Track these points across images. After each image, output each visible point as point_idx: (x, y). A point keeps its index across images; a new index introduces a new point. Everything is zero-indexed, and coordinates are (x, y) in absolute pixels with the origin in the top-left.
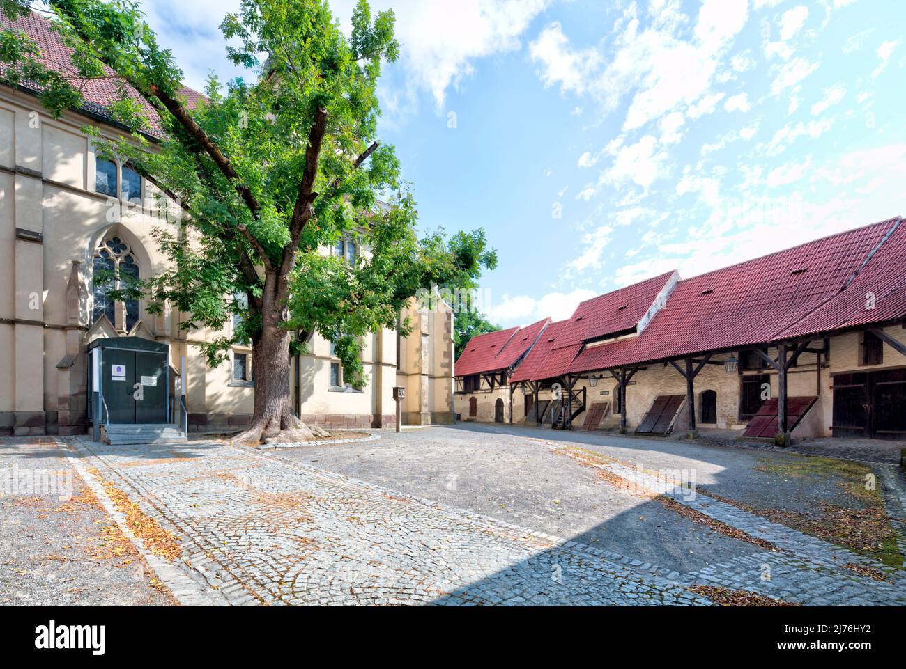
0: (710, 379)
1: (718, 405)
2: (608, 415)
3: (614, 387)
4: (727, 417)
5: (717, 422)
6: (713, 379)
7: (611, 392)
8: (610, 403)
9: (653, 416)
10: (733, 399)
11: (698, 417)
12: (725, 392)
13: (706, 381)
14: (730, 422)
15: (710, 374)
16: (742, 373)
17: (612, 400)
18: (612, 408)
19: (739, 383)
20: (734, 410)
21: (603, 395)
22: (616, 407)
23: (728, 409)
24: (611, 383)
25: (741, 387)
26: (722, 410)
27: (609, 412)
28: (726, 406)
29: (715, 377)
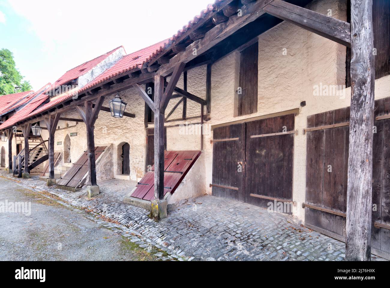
2: (60, 163)
3: (65, 138)
4: (137, 169)
5: (130, 174)
6: (127, 131)
7: (63, 143)
8: (62, 153)
9: (76, 167)
10: (141, 152)
11: (117, 168)
12: (136, 145)
13: (122, 133)
14: (139, 175)
15: (126, 126)
16: (148, 126)
17: (63, 150)
18: (63, 157)
19: (145, 136)
20: (142, 163)
21: (58, 145)
22: (68, 157)
23: (138, 162)
24: (63, 134)
25: (147, 140)
26: (133, 162)
27: (61, 161)
28: (136, 158)
29: (129, 130)
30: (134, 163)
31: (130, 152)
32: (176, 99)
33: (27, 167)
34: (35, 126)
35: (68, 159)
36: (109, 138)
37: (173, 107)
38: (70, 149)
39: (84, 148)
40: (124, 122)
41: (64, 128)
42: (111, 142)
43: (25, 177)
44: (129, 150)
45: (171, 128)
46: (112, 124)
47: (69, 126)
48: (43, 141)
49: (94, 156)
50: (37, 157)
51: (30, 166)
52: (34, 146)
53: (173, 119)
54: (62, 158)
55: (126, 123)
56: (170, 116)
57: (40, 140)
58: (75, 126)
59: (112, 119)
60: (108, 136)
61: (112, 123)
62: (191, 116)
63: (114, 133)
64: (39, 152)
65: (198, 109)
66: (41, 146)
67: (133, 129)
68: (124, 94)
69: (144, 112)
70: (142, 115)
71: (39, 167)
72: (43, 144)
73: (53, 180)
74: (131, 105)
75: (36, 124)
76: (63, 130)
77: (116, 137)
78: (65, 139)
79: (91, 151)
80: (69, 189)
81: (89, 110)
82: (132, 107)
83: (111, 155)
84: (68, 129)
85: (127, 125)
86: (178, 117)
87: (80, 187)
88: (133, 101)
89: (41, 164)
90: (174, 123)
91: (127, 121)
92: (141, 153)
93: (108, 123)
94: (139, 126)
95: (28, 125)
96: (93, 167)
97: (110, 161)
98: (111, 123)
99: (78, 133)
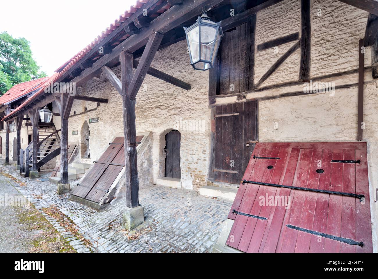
0: (172, 112)
1: (183, 152)
2: (76, 159)
3: (82, 125)
4: (194, 171)
5: (181, 179)
6: (177, 112)
7: (79, 133)
8: (79, 145)
9: (99, 167)
10: (201, 144)
11: (158, 169)
12: (193, 133)
13: (168, 115)
14: (197, 181)
15: (174, 104)
16: (215, 102)
17: (80, 142)
18: (80, 151)
19: (210, 118)
20: (204, 162)
21: (73, 135)
22: (85, 150)
23: (196, 160)
24: (80, 121)
25: (213, 124)
26: (187, 160)
27: (77, 156)
28: (193, 154)
29: (179, 110)
30: (188, 162)
31: (182, 144)
32: (282, 47)
33: (36, 164)
34: (44, 109)
35: (86, 152)
36: (146, 124)
37: (274, 63)
38: (88, 140)
39: (107, 138)
40: (170, 98)
41: (81, 114)
42: (150, 129)
43: (33, 177)
44: (180, 141)
45: (271, 100)
46: (151, 103)
47: (88, 109)
48: (56, 130)
49: (135, 154)
50: (49, 150)
51: (40, 162)
52: (45, 137)
53: (275, 83)
54: (78, 151)
55: (175, 98)
56: (267, 79)
57: (53, 129)
58: (96, 109)
59: (150, 96)
60: (144, 121)
61: (150, 101)
62: (325, 73)
63: (153, 115)
64: (52, 144)
65: (344, 58)
66: (53, 137)
67: (186, 108)
68: (171, 55)
69: (208, 80)
70: (204, 85)
71: (51, 163)
72: (56, 134)
73: (66, 185)
74: (182, 71)
75: (45, 107)
76: (80, 116)
77: (158, 121)
78: (83, 128)
79: (131, 144)
80: (89, 204)
81: (127, 68)
82: (185, 73)
83: (150, 148)
84: (87, 114)
85: (175, 102)
86: (287, 78)
87: (107, 202)
88: (187, 64)
89: (54, 158)
90: (278, 91)
91: (176, 97)
92: (202, 146)
93: (144, 102)
94: (197, 102)
95: (36, 110)
96: (135, 172)
97: (149, 157)
98: (148, 102)
99: (99, 119)
